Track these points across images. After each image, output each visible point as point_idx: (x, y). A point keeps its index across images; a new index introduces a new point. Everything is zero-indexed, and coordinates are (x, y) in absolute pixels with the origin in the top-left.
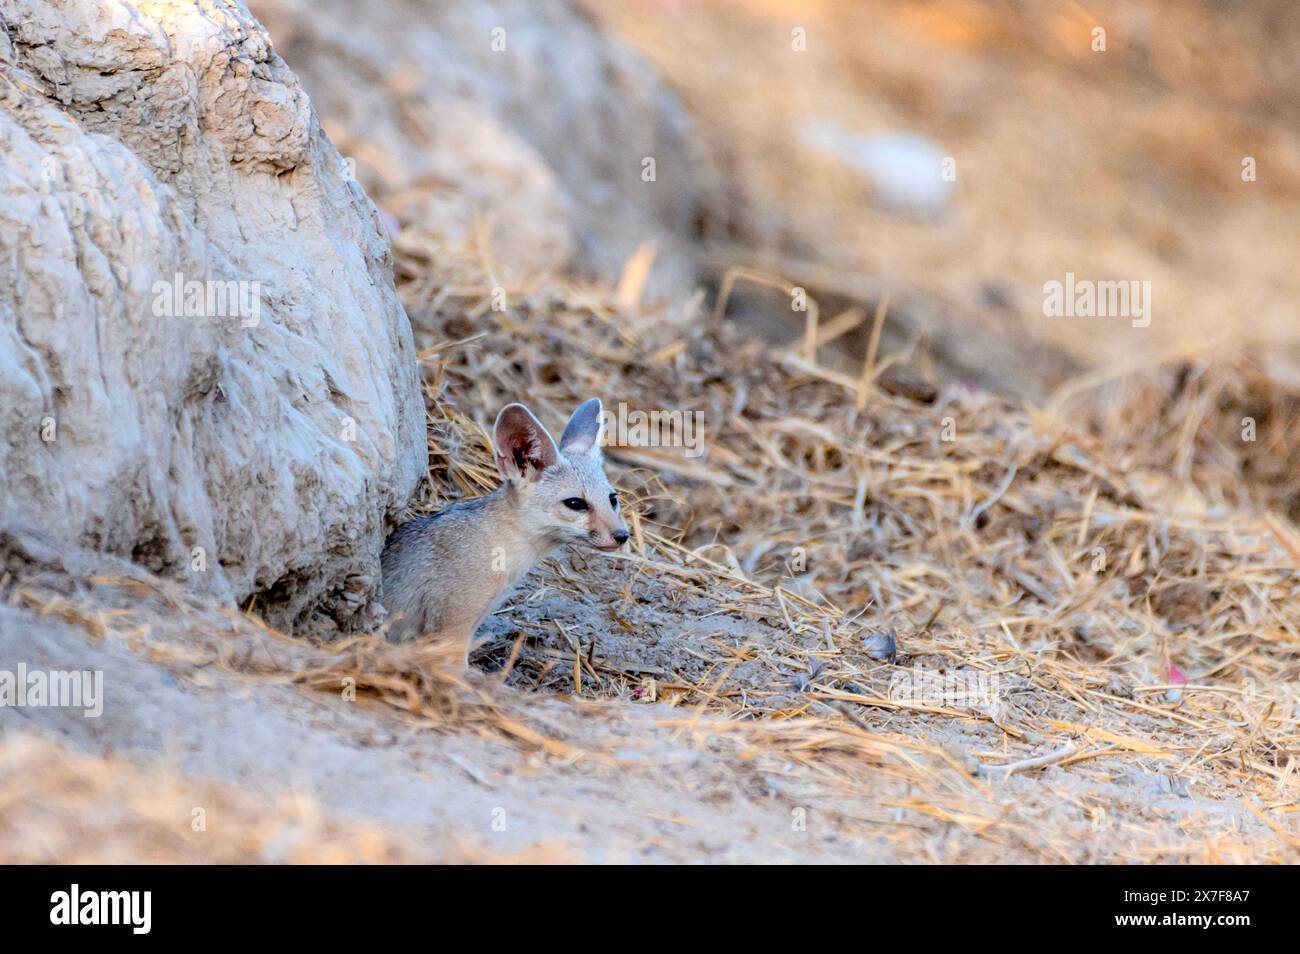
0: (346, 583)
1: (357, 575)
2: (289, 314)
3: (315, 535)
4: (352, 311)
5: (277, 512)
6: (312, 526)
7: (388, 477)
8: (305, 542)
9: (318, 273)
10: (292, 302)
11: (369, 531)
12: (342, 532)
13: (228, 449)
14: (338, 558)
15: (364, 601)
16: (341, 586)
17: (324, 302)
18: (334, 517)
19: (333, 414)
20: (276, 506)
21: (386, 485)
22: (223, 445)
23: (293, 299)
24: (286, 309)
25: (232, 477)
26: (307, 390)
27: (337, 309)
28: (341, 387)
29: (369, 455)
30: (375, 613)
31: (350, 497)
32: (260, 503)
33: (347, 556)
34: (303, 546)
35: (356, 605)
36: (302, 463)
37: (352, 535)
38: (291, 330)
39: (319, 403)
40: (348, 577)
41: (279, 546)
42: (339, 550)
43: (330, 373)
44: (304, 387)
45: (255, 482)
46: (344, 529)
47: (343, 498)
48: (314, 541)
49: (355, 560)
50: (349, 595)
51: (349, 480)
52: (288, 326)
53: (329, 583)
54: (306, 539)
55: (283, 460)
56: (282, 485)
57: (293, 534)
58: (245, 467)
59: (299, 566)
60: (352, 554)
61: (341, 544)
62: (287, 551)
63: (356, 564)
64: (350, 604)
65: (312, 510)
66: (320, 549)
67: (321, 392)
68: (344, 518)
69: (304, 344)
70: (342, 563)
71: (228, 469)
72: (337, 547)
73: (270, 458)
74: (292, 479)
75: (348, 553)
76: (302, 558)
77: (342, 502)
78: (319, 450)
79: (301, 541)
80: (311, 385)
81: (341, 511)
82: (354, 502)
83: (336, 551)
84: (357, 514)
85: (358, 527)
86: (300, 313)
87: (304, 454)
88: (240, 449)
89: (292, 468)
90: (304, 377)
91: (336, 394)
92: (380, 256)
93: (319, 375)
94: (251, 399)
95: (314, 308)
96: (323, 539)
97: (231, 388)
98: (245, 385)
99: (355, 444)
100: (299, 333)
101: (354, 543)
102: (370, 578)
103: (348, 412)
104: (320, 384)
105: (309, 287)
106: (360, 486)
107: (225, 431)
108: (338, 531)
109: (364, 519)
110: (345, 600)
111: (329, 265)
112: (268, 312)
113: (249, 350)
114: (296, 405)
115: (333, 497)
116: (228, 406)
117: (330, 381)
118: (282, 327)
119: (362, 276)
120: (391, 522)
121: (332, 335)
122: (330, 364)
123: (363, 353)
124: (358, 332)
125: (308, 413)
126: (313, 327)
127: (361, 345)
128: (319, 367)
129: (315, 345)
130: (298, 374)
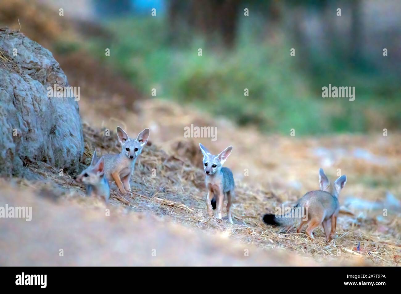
4: (74, 119)
6: (69, 160)
7: (80, 151)
11: (77, 161)
16: (72, 172)
17: (69, 116)
18: (72, 158)
19: (71, 138)
20: (63, 155)
21: (80, 153)
22: (55, 142)
23: (63, 115)
24: (62, 117)
27: (71, 118)
28: (72, 133)
29: (77, 146)
31: (75, 154)
32: (61, 154)
37: (75, 162)
39: (68, 136)
40: (74, 170)
41: (63, 163)
45: (60, 150)
48: (69, 163)
49: (75, 167)
51: (74, 151)
53: (70, 171)
55: (64, 146)
56: (64, 151)
57: (66, 161)
58: (59, 147)
61: (73, 163)
62: (64, 164)
65: (69, 156)
67: (69, 134)
68: (73, 158)
69: (66, 124)
70: (73, 167)
71: (56, 147)
73: (62, 146)
74: (66, 150)
75: (74, 165)
76: (68, 165)
78: (70, 145)
80: (67, 132)
82: (75, 155)
83: (72, 165)
86: (65, 118)
87: (68, 146)
88: (58, 143)
89: (66, 148)
91: (71, 135)
92: (77, 108)
93: (68, 131)
94: (59, 134)
95: (67, 117)
96: (70, 162)
97: (56, 132)
98: (59, 131)
99: (75, 144)
100: (64, 122)
101: (75, 163)
102: (77, 171)
103: (74, 138)
104: (68, 132)
105: (66, 113)
106: (76, 153)
107: (55, 140)
108: (73, 161)
109: (76, 159)
110: (73, 174)
111: (70, 109)
112: (59, 118)
113: (59, 125)
114: (65, 136)
115: (72, 154)
116: (56, 135)
117: (70, 132)
118: (61, 121)
119: (75, 112)
120: (80, 160)
121: (70, 123)
122: (70, 128)
123: (75, 127)
124: (74, 122)
125: (66, 138)
126: (67, 121)
127: (75, 125)
128: (68, 129)
129: (68, 125)
130: (65, 130)
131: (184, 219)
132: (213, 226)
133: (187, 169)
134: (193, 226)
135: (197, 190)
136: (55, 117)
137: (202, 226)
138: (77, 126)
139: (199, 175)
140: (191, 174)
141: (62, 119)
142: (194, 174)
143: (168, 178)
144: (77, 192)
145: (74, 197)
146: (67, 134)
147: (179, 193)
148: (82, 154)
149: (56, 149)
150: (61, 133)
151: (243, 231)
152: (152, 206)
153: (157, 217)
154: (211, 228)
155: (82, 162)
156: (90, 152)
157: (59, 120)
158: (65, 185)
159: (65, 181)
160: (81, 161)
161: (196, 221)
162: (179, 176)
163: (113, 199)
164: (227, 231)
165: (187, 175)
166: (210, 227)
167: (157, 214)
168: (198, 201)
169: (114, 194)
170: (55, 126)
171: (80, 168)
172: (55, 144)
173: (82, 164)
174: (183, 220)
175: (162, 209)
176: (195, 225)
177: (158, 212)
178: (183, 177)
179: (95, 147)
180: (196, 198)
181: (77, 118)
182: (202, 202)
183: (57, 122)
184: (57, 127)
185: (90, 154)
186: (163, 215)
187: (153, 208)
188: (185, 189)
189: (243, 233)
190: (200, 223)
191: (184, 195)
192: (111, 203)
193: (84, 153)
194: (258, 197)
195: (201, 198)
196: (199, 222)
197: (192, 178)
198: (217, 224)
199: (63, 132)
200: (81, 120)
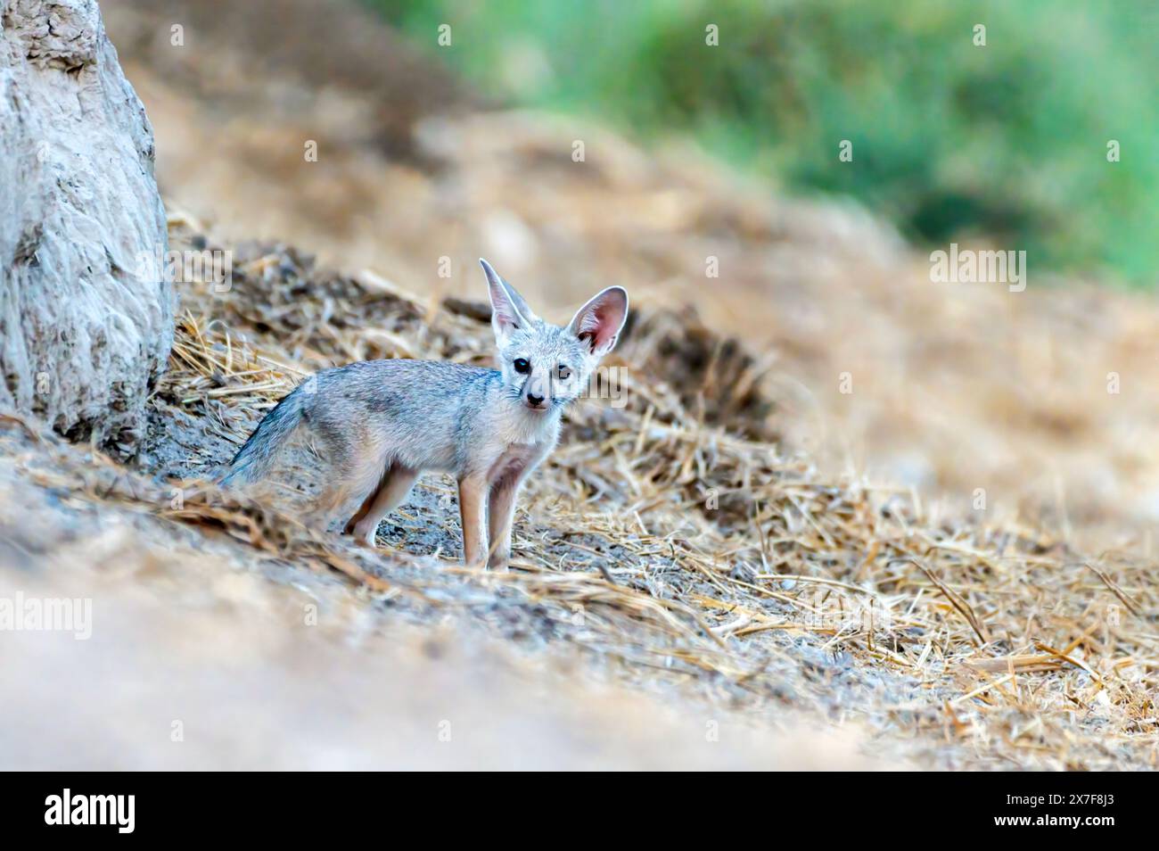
0: (119, 435)
1: (130, 428)
2: (76, 195)
3: (102, 390)
4: (128, 198)
5: (76, 367)
6: (100, 382)
7: (155, 344)
8: (94, 396)
9: (100, 160)
10: (77, 184)
11: (140, 390)
12: (121, 390)
13: (40, 307)
14: (115, 412)
15: (134, 451)
16: (116, 438)
17: (105, 186)
18: (115, 375)
19: (113, 286)
20: (76, 362)
21: (152, 351)
22: (37, 303)
23: (78, 181)
24: (72, 190)
25: (43, 333)
26: (91, 262)
27: (115, 193)
28: (119, 263)
29: (143, 324)
30: (141, 463)
31: (128, 358)
32: (62, 358)
33: (122, 411)
34: (93, 399)
35: (127, 455)
36: (97, 325)
37: (128, 392)
38: (77, 209)
39: (102, 274)
40: (122, 429)
41: (75, 397)
42: (116, 405)
43: (109, 250)
44: (88, 259)
45: (60, 339)
46: (123, 387)
47: (123, 358)
48: (101, 395)
49: (129, 415)
50: (121, 446)
51: (127, 343)
52: (74, 204)
53: (106, 434)
54: (95, 393)
55: (81, 321)
56: (80, 345)
57: (87, 388)
58: (54, 325)
59: (89, 416)
60: (127, 410)
61: (119, 400)
62: (79, 402)
63: (129, 419)
64: (122, 453)
65: (100, 368)
66: (106, 403)
67: (103, 266)
68: (123, 377)
69: (89, 222)
70: (118, 418)
71: (41, 326)
72: (116, 402)
73: (72, 319)
74: (89, 339)
75: (123, 409)
76: (93, 409)
77: (122, 363)
78: (106, 315)
79: (91, 395)
80: (95, 258)
81: (122, 371)
82: (131, 363)
83: (115, 406)
84: (133, 375)
85: (133, 385)
86: (85, 194)
87: (97, 318)
88: (50, 308)
89: (88, 329)
90: (88, 251)
91: (115, 269)
92: (146, 149)
94: (58, 266)
95: (96, 191)
96: (108, 394)
97: (45, 255)
98: (54, 252)
99: (131, 312)
100: (83, 212)
101: (129, 400)
102: (140, 431)
103: (124, 284)
104: (101, 258)
105: (92, 173)
106: (135, 350)
107: (38, 291)
108: (118, 388)
109: (137, 379)
110: (118, 449)
111: (108, 154)
112: (58, 192)
113: (58, 222)
114: (82, 275)
115: (115, 358)
116: (42, 271)
117: (109, 257)
118: (69, 205)
119: (134, 166)
120: (151, 385)
121: (110, 216)
122: (109, 242)
123: (135, 234)
124: (132, 215)
125: (91, 283)
126: (95, 207)
127: (133, 227)
128: (100, 242)
129: (98, 223)
130: (85, 248)
131: (646, 659)
132: (780, 696)
133: (660, 432)
134: (684, 694)
135: (709, 529)
136: (42, 186)
137: (726, 695)
138: (145, 229)
139: (717, 460)
140: (682, 453)
141: (71, 196)
142: (698, 454)
143: (572, 472)
144: (132, 529)
145: (121, 554)
146: (96, 267)
147: (623, 541)
148: (163, 356)
149: (39, 334)
150: (65, 260)
151: (923, 721)
152: (492, 599)
153: (515, 651)
154: (773, 705)
155: (160, 395)
156: (203, 350)
157: (59, 200)
158: (80, 495)
159: (79, 477)
160: (158, 388)
161: (700, 673)
162: (624, 466)
163: (306, 565)
164: (847, 719)
165: (660, 462)
166: (768, 697)
167: (517, 636)
168: (710, 581)
169: (311, 543)
170: (39, 231)
171: (150, 419)
172: (37, 310)
173: (160, 404)
174: (636, 664)
175: (539, 611)
176: (693, 690)
177: (520, 627)
178: (642, 468)
179: (224, 324)
180: (703, 564)
181: (146, 192)
182: (731, 585)
183: (49, 211)
184: (50, 233)
185: (201, 359)
186: (541, 641)
187: (495, 607)
188: (649, 525)
189: (925, 728)
190: (719, 680)
191: (646, 550)
192: (295, 585)
193: (174, 353)
194: (1000, 567)
195: (726, 566)
196: (714, 674)
197: (687, 476)
198: (799, 687)
199: (78, 258)
200: (161, 206)
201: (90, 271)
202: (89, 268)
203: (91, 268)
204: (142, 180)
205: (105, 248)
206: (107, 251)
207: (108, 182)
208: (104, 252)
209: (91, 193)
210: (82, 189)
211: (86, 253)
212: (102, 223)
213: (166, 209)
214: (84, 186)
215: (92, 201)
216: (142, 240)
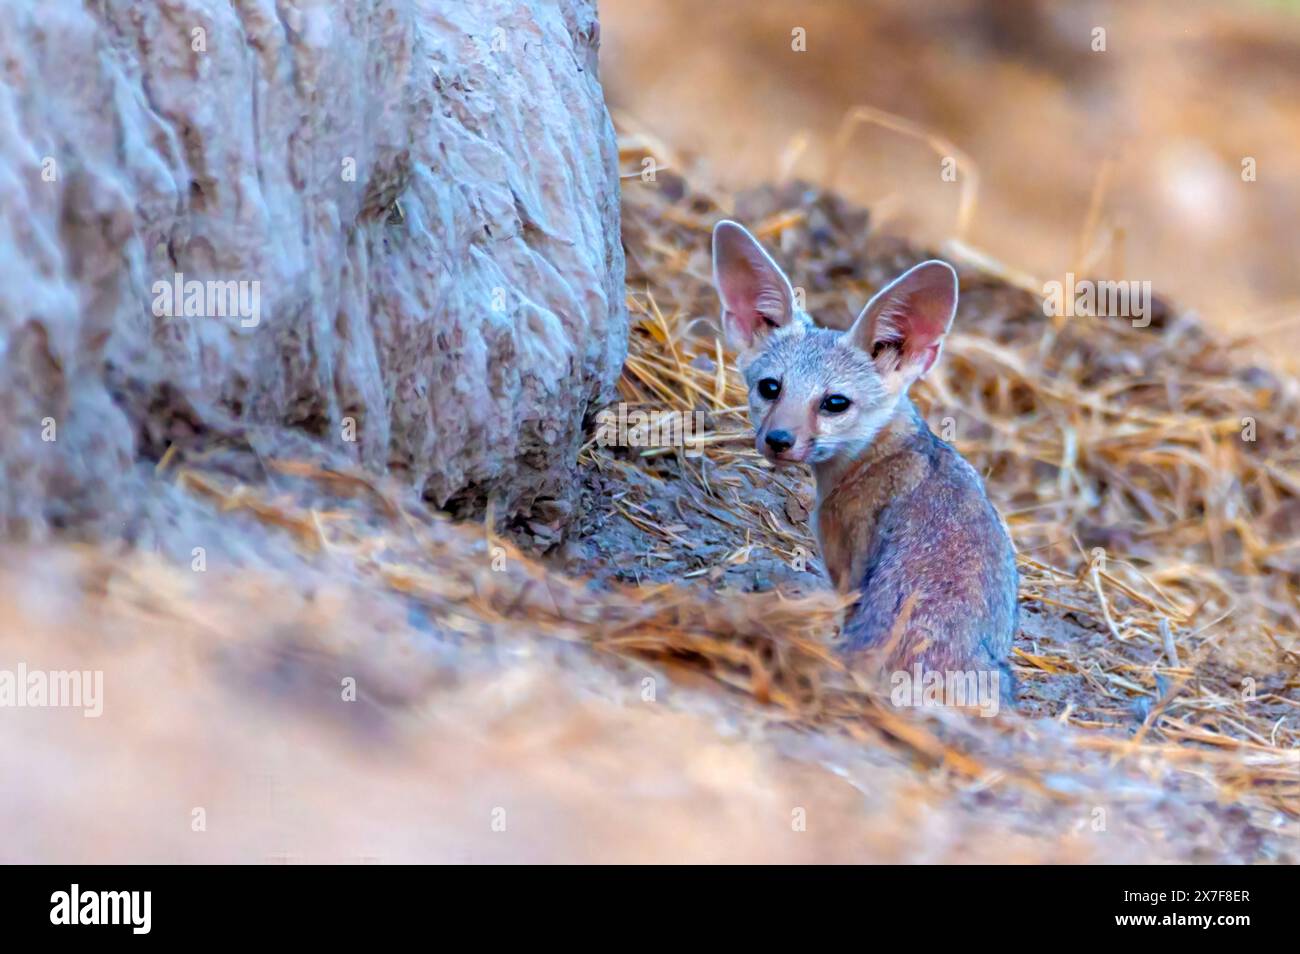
0: (533, 508)
2: (466, 104)
3: (505, 432)
4: (552, 106)
5: (462, 395)
6: (502, 419)
7: (595, 358)
8: (492, 442)
9: (505, 47)
10: (469, 87)
11: (570, 435)
12: (538, 433)
13: (403, 292)
14: (527, 471)
15: (557, 537)
16: (527, 514)
17: (515, 88)
18: (531, 408)
19: (527, 258)
20: (461, 384)
21: (592, 369)
22: (399, 286)
23: (471, 82)
24: (460, 96)
25: (407, 337)
26: (489, 216)
27: (532, 102)
28: (538, 220)
29: (575, 322)
30: (570, 557)
31: (550, 380)
32: (439, 379)
33: (539, 470)
34: (490, 448)
35: (547, 543)
36: (498, 324)
37: (549, 437)
38: (468, 128)
39: (508, 238)
40: (538, 500)
41: (459, 444)
42: (532, 459)
43: (521, 197)
44: (486, 213)
45: (436, 348)
46: (540, 428)
47: (540, 379)
48: (504, 442)
49: (550, 475)
50: (537, 527)
51: (549, 355)
52: (462, 120)
53: (512, 506)
54: (494, 437)
55: (472, 317)
56: (470, 355)
57: (480, 429)
58: (425, 323)
59: (483, 476)
60: (547, 468)
61: (534, 450)
62: (468, 452)
63: (551, 482)
64: (539, 540)
65: (503, 395)
66: (512, 454)
67: (509, 224)
68: (541, 411)
69: (486, 150)
70: (531, 480)
71: (404, 324)
72: (529, 454)
73: (457, 313)
74: (483, 346)
75: (542, 466)
76: (491, 465)
77: (539, 387)
78: (514, 306)
79: (487, 440)
80: (496, 211)
81: (538, 401)
82: (555, 389)
83: (527, 461)
84: (557, 408)
85: (557, 426)
86: (481, 103)
87: (499, 312)
88: (420, 294)
89: (483, 331)
90: (486, 199)
91: (531, 231)
92: (584, 28)
93: (510, 200)
94: (435, 223)
95: (500, 99)
96: (515, 440)
97: (412, 204)
98: (429, 201)
99: (557, 304)
100: (478, 133)
101: (551, 451)
102: (568, 503)
103: (546, 255)
104: (507, 212)
105: (494, 68)
106: (562, 366)
107: (401, 265)
108: (532, 430)
109: (564, 415)
110: (531, 533)
112: (436, 99)
113: (435, 150)
114: (475, 239)
115: (528, 378)
116: (406, 232)
117: (520, 208)
118: (453, 122)
119: (566, 57)
120: (588, 425)
121: (523, 140)
122: (519, 183)
123: (565, 172)
124: (559, 139)
125: (490, 253)
126: (498, 126)
127: (562, 159)
128: (506, 185)
129: (502, 153)
130: (479, 194)
136: (409, 89)
141: (457, 106)
146: (498, 226)
148: (610, 377)
149: (402, 337)
150: (446, 214)
156: (678, 370)
157: (437, 113)
158: (465, 609)
159: (465, 579)
163: (846, 732)
169: (855, 695)
170: (402, 165)
171: (586, 483)
172: (398, 297)
173: (604, 458)
181: (584, 102)
183: (420, 131)
184: (421, 168)
185: (673, 383)
199: (468, 210)
200: (609, 124)
201: (489, 232)
202: (486, 228)
203: (491, 229)
204: (578, 82)
205: (514, 193)
206: (517, 200)
207: (520, 84)
208: (513, 200)
209: (492, 102)
210: (476, 94)
211: (481, 201)
212: (509, 153)
213: (618, 130)
214: (480, 89)
215: (493, 116)
216: (577, 183)
